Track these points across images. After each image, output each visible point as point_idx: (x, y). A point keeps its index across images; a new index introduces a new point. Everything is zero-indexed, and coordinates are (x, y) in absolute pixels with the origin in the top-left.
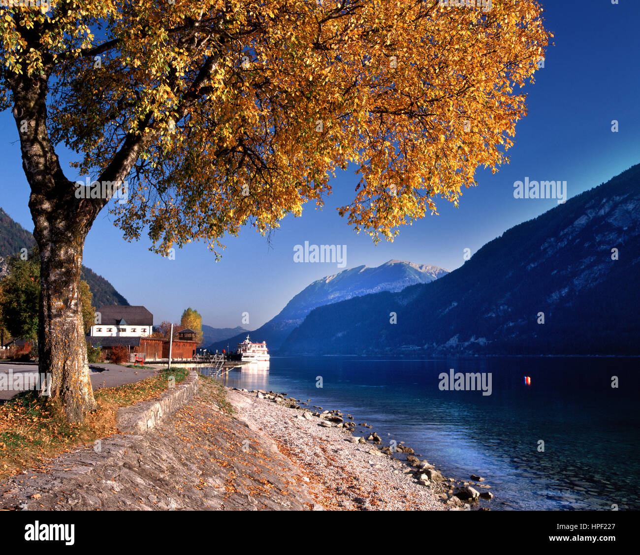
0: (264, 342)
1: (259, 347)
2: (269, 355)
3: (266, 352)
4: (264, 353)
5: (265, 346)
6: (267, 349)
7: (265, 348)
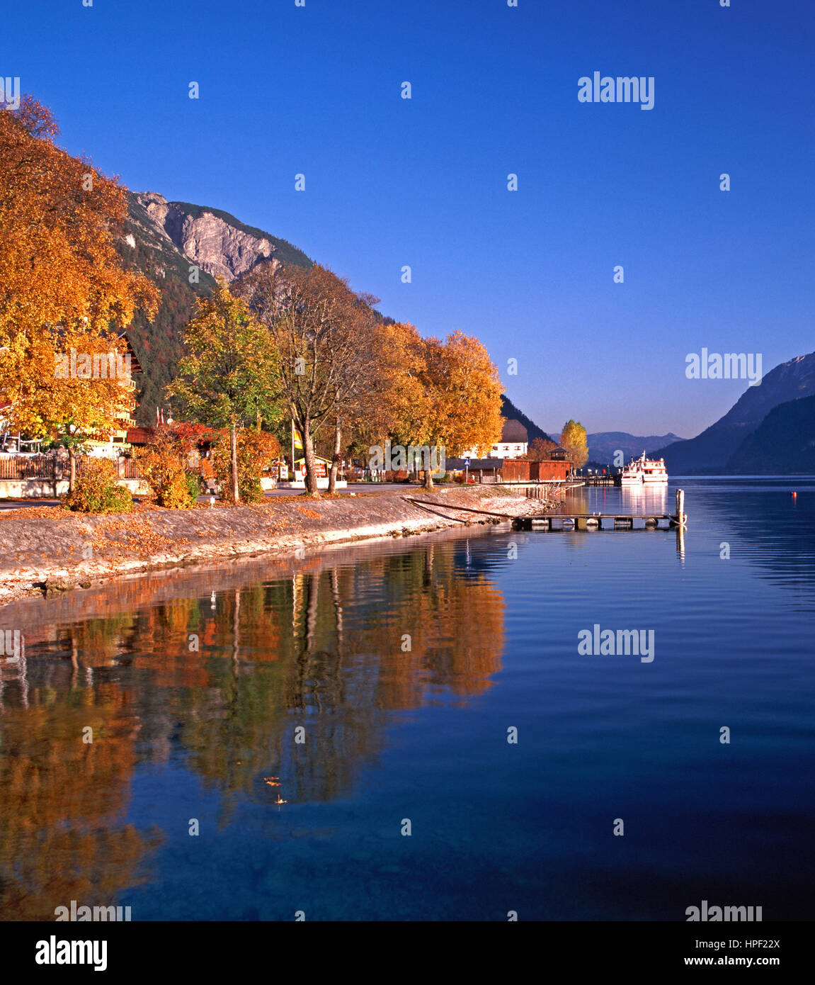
0: (662, 460)
1: (656, 465)
2: (667, 475)
3: (664, 472)
4: (661, 473)
5: (662, 464)
6: (664, 468)
7: (663, 467)
